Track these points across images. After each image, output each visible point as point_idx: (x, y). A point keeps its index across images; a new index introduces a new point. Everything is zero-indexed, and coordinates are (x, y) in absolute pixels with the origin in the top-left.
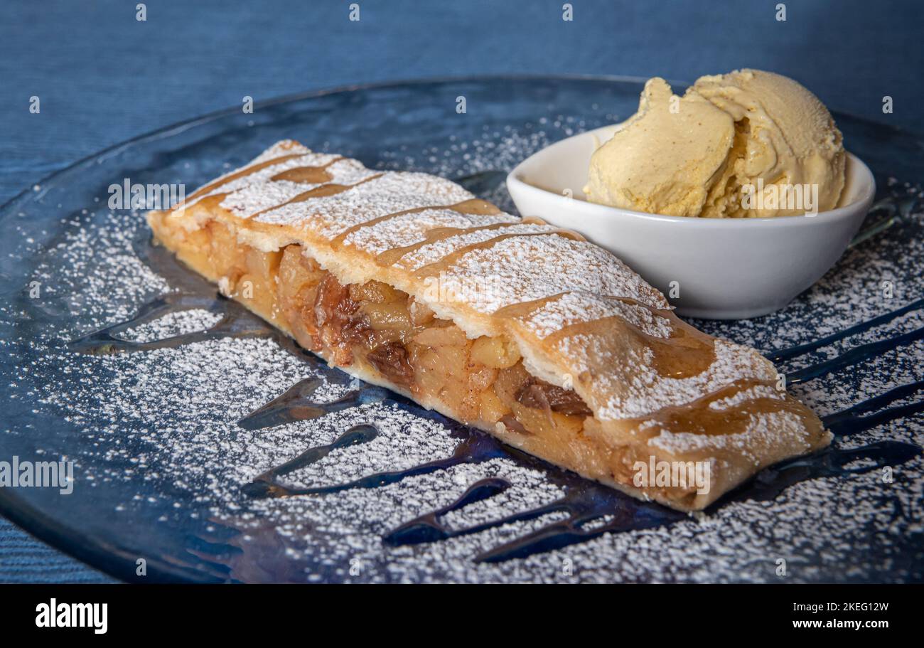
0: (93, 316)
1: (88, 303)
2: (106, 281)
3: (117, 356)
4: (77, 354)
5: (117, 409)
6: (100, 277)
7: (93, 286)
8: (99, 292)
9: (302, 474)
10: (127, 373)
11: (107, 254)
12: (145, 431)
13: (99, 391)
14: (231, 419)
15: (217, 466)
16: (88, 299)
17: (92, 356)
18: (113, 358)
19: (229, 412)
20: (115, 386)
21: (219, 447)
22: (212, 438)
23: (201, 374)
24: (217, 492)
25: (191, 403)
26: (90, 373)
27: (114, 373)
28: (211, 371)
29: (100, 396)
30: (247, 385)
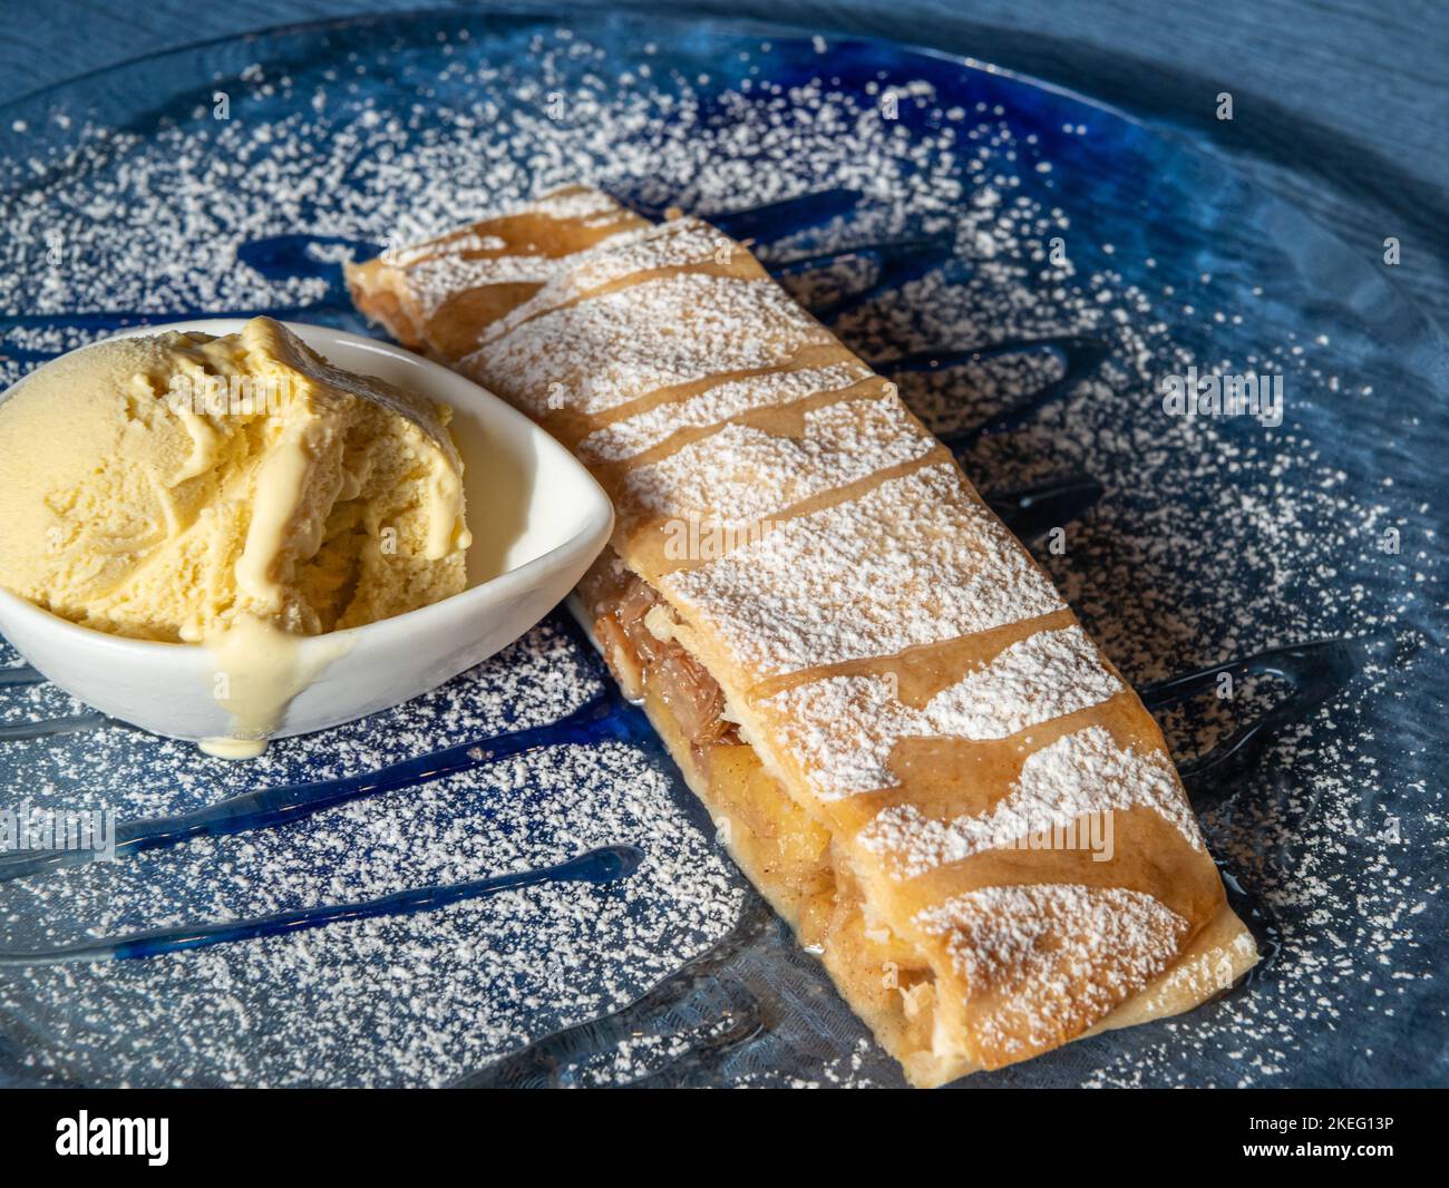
0: (1335, 734)
1: (1346, 767)
2: (1323, 832)
3: (1284, 639)
4: (1348, 635)
5: (1275, 511)
6: (1335, 836)
7: (1344, 812)
8: (1333, 799)
9: (1026, 385)
10: (1267, 600)
11: (1329, 907)
12: (1234, 467)
13: (1306, 551)
14: (1111, 501)
15: (1136, 397)
16: (1349, 778)
17: (1324, 634)
18: (1292, 635)
19: (1113, 516)
20: (1283, 569)
21: (1132, 441)
22: (1141, 458)
23: (1152, 605)
24: (1140, 346)
25: (1169, 537)
26: (1323, 594)
27: (1287, 599)
28: (1137, 612)
29: (1302, 540)
30: (1082, 576)
